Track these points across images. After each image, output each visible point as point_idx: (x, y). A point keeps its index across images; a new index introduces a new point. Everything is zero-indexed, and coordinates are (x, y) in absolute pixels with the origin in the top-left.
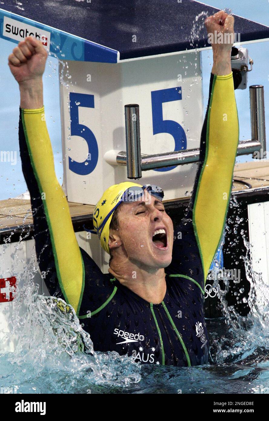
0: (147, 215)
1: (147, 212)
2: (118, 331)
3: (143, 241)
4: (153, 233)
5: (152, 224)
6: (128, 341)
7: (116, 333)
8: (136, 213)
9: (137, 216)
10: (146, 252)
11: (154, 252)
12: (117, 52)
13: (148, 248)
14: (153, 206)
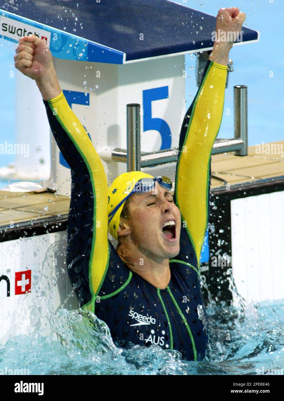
0: (158, 206)
1: (157, 203)
2: (133, 313)
3: (153, 231)
4: (164, 225)
5: (163, 216)
6: (141, 323)
7: (131, 314)
8: (147, 204)
9: (148, 207)
10: (156, 242)
11: (164, 243)
12: (123, 54)
13: (158, 239)
14: (163, 198)
